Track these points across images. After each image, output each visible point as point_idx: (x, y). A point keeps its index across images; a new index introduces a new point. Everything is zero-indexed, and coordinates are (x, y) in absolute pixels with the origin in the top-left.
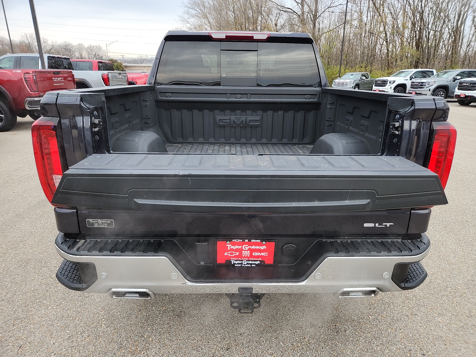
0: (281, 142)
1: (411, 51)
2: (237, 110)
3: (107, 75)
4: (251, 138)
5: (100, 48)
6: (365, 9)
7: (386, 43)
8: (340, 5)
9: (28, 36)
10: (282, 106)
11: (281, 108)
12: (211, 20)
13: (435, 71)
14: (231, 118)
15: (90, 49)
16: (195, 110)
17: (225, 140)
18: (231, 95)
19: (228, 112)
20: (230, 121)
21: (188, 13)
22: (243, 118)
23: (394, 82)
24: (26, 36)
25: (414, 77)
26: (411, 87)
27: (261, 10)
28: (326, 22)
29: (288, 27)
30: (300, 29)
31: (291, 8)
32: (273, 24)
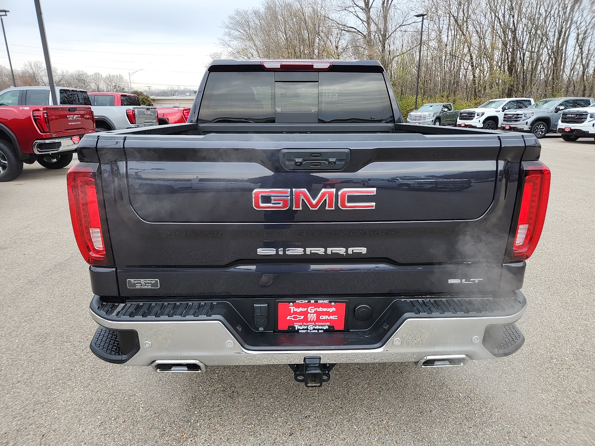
1: (503, 76)
3: (133, 111)
5: (121, 78)
6: (445, 27)
7: (472, 68)
8: (414, 22)
9: (33, 65)
12: (258, 43)
13: (532, 100)
15: (109, 79)
21: (229, 34)
23: (483, 114)
24: (31, 66)
25: (507, 108)
26: (504, 120)
27: (318, 30)
28: (398, 43)
29: (351, 49)
30: (366, 52)
31: (355, 28)
32: (334, 47)
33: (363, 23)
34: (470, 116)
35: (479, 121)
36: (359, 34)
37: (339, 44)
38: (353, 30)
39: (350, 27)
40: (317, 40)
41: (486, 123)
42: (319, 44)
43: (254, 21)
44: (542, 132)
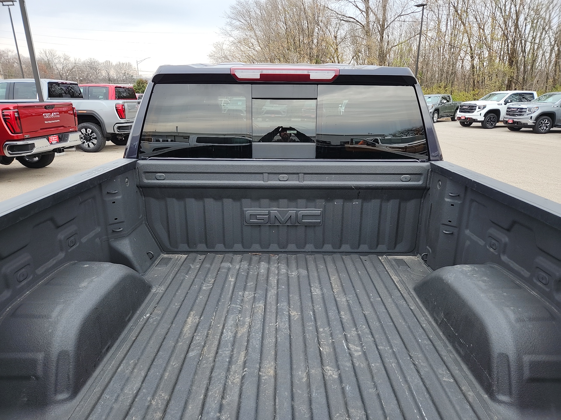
0: (358, 251)
1: (502, 66)
2: (281, 198)
3: (122, 105)
4: (306, 244)
5: (130, 66)
7: (471, 59)
8: (413, 12)
10: (359, 193)
11: (359, 195)
12: (259, 33)
14: (271, 211)
16: (207, 199)
17: (261, 246)
18: (270, 175)
19: (265, 202)
20: (269, 218)
22: (292, 211)
23: (484, 107)
24: (45, 52)
25: (509, 101)
26: (507, 114)
27: (318, 20)
28: (396, 34)
29: (349, 39)
30: (364, 42)
31: (354, 17)
32: (333, 37)
33: (362, 13)
34: (472, 109)
35: (481, 114)
36: (357, 24)
37: (338, 34)
38: (352, 20)
39: (349, 17)
40: (316, 30)
41: (487, 115)
42: (318, 34)
43: (255, 11)
44: (547, 127)
